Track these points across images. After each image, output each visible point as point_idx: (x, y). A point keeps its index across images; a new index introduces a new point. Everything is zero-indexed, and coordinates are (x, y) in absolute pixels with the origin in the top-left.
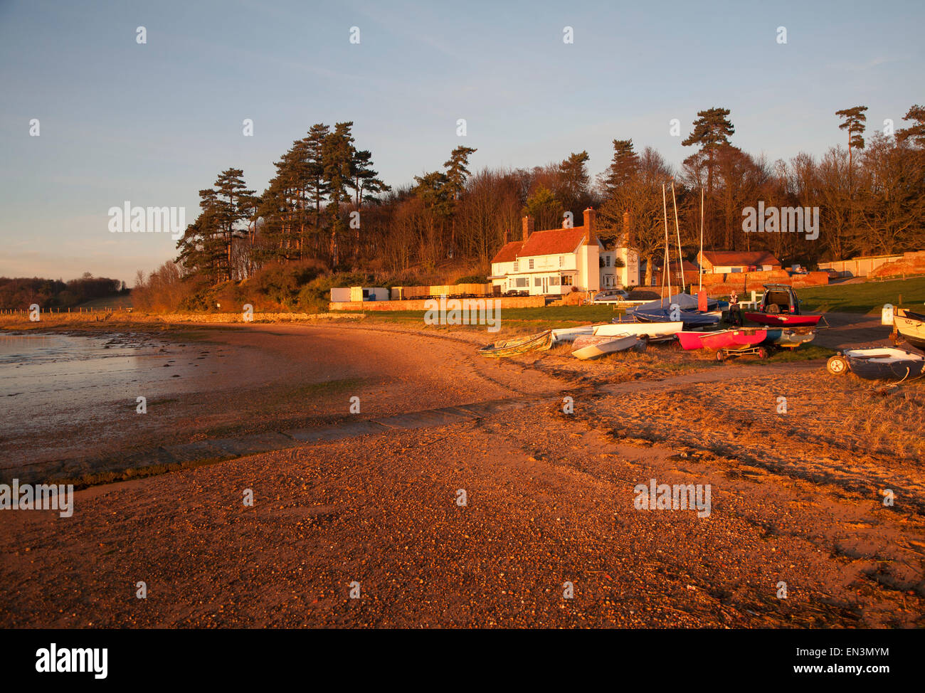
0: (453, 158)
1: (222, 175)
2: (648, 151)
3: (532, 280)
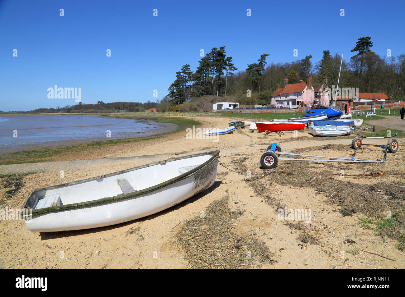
0: (261, 58)
1: (183, 66)
2: (337, 54)
3: (286, 103)
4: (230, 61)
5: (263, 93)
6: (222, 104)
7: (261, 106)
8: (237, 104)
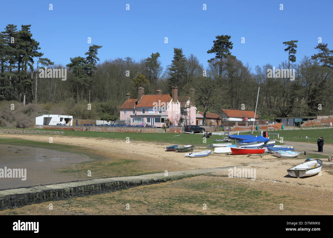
0: (90, 50)
2: (192, 56)
3: (145, 119)
4: (37, 49)
5: (104, 104)
6: (50, 117)
7: (105, 122)
8: (71, 117)
